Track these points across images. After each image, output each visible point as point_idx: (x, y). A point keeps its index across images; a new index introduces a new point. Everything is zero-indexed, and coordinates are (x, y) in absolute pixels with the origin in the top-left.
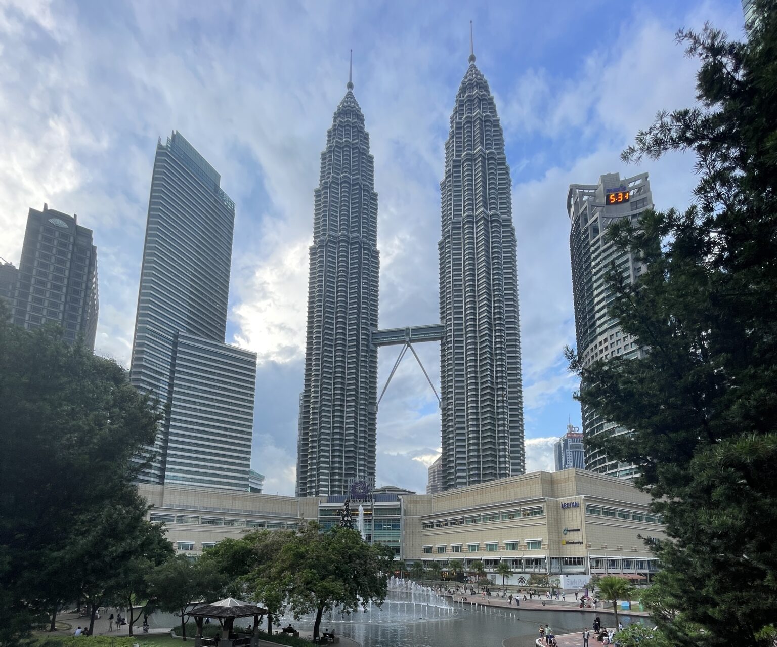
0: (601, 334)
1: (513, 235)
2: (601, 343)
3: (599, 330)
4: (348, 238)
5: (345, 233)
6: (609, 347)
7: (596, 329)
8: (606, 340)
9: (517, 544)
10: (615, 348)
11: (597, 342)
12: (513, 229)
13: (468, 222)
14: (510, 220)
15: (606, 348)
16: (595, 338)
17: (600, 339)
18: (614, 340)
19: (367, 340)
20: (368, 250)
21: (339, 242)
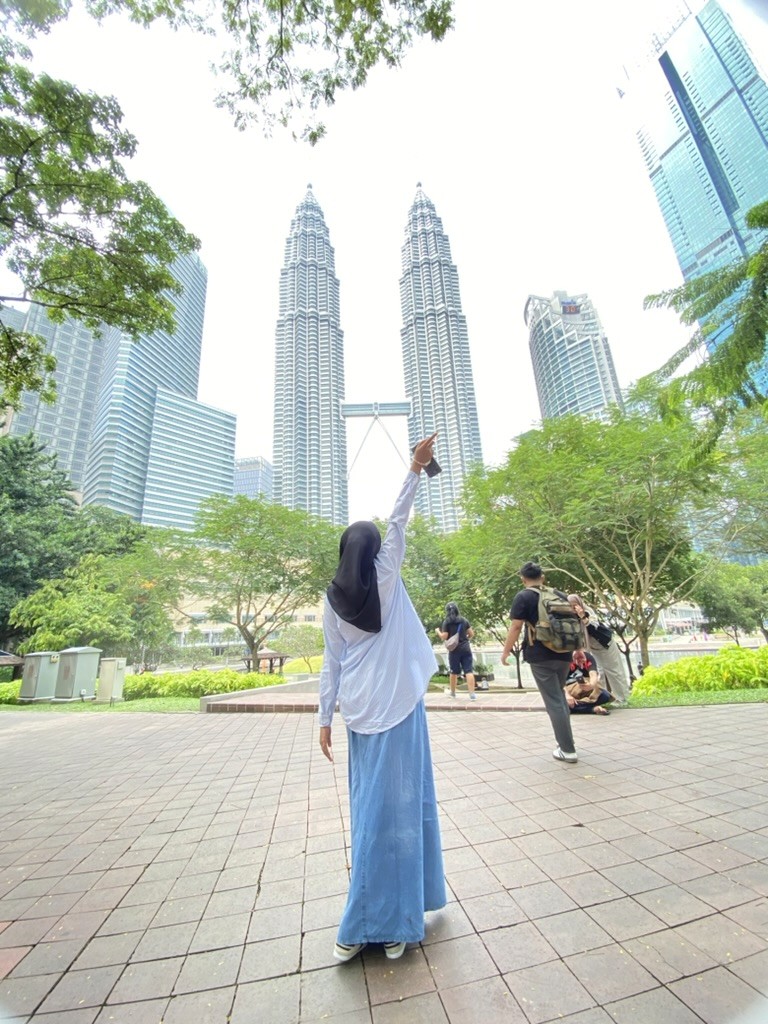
4: (318, 314)
5: (314, 310)
13: (430, 314)
19: (338, 411)
20: (335, 328)
21: (309, 318)
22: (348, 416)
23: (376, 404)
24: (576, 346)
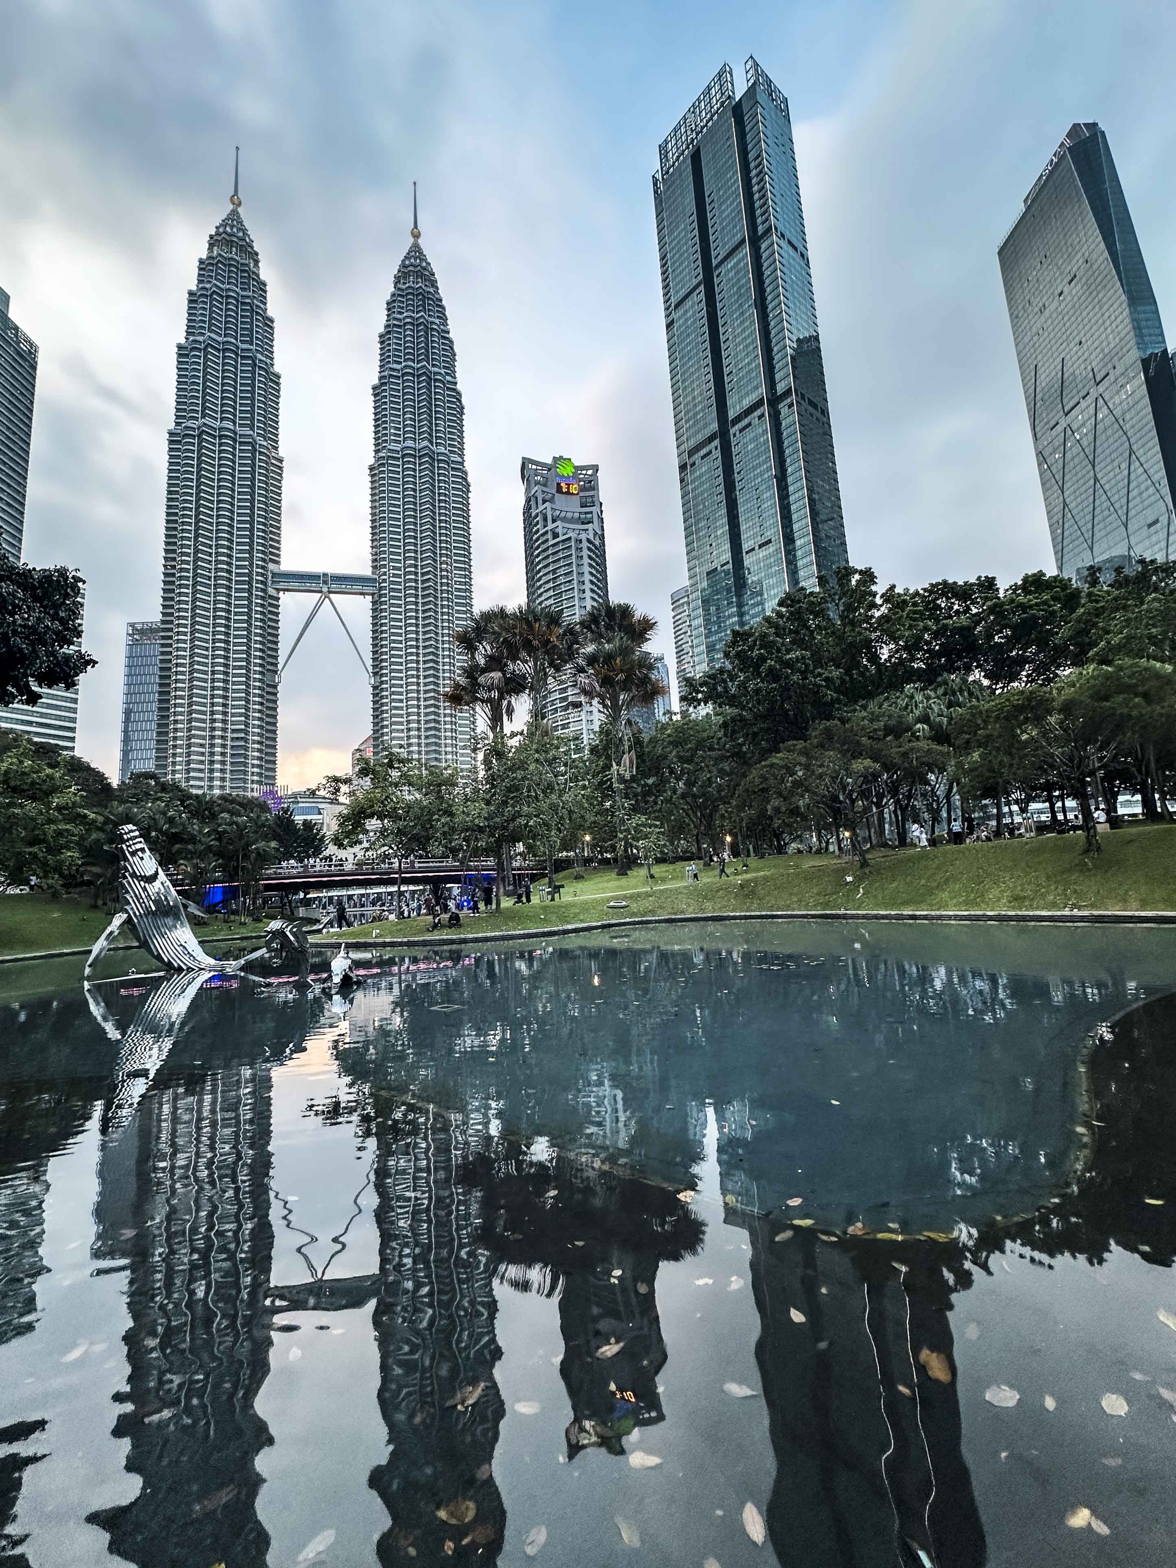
1: (466, 481)
4: (235, 433)
5: (230, 425)
12: (466, 475)
13: (409, 454)
14: (462, 462)
19: (265, 583)
20: (267, 454)
22: (283, 591)
23: (325, 575)
24: (558, 543)
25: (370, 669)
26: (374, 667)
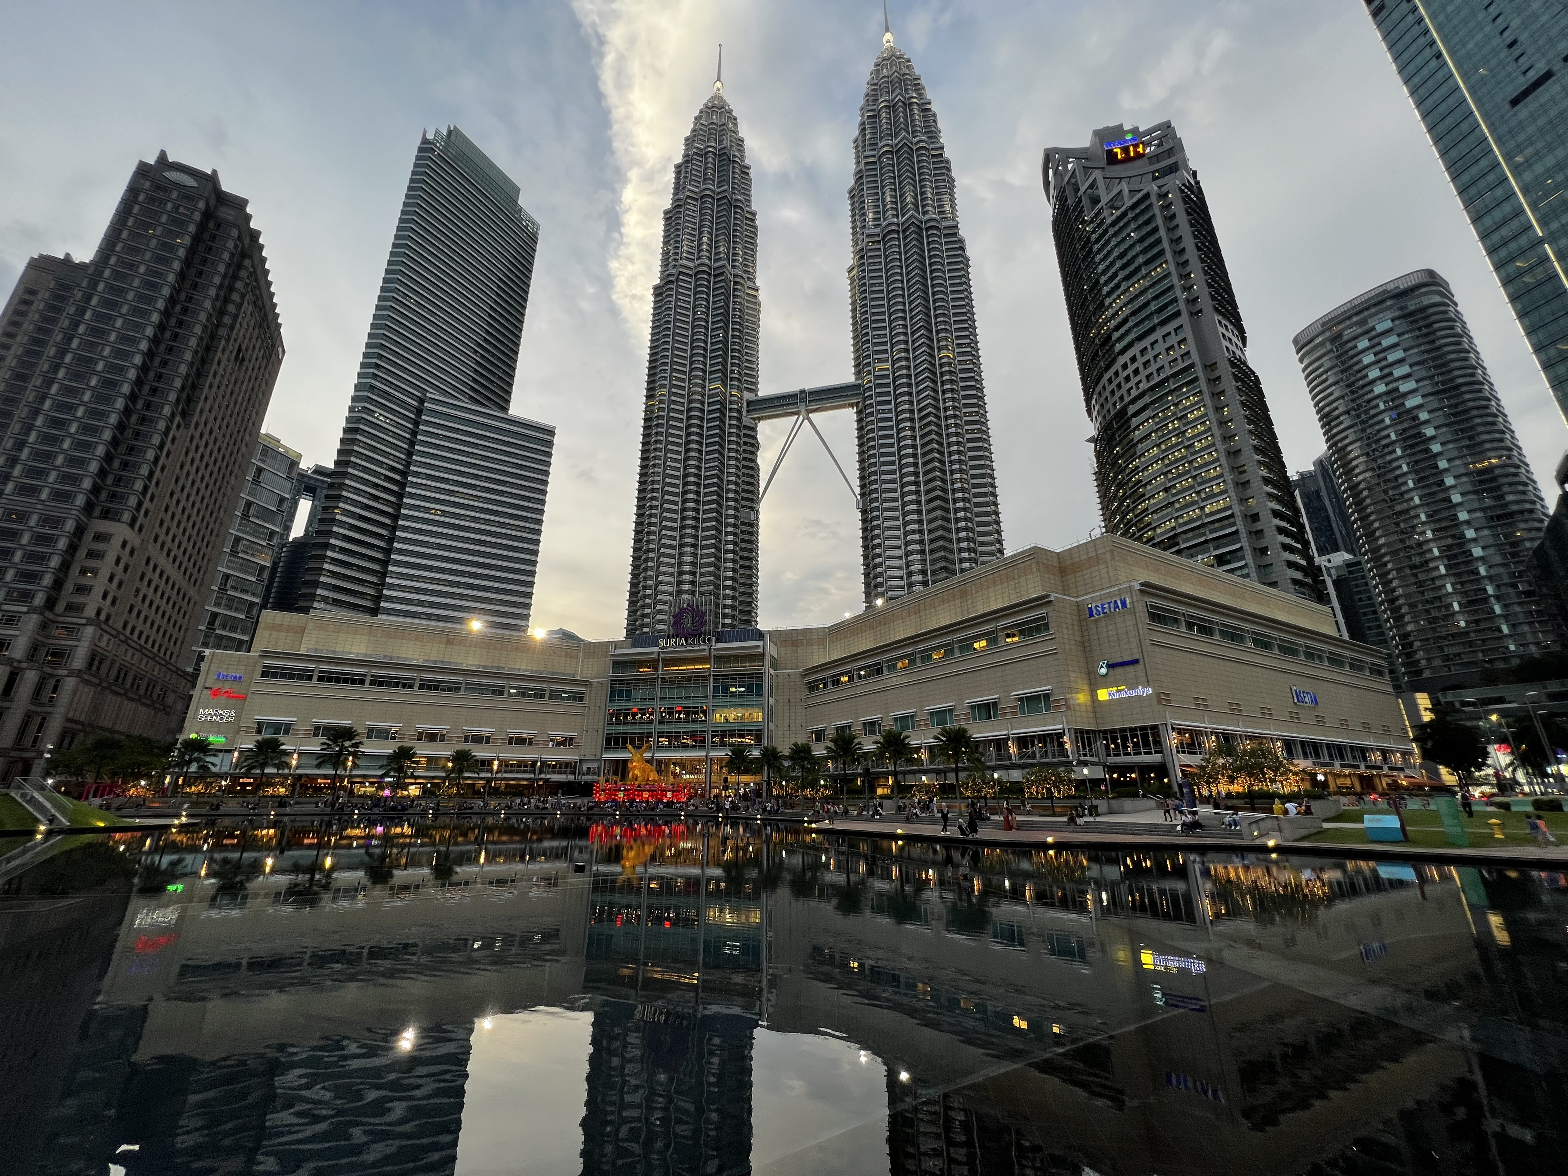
0: (1123, 352)
1: (962, 249)
2: (1125, 367)
3: (1118, 347)
4: (710, 268)
6: (1141, 369)
7: (1113, 345)
8: (1133, 359)
9: (995, 704)
10: (1153, 368)
11: (1117, 366)
12: (961, 241)
14: (956, 227)
15: (1136, 372)
16: (1114, 361)
17: (1122, 360)
18: (1150, 355)
20: (742, 285)
21: (697, 274)
22: (759, 419)
23: (803, 392)
24: (1124, 214)
25: (858, 491)
26: (862, 487)
